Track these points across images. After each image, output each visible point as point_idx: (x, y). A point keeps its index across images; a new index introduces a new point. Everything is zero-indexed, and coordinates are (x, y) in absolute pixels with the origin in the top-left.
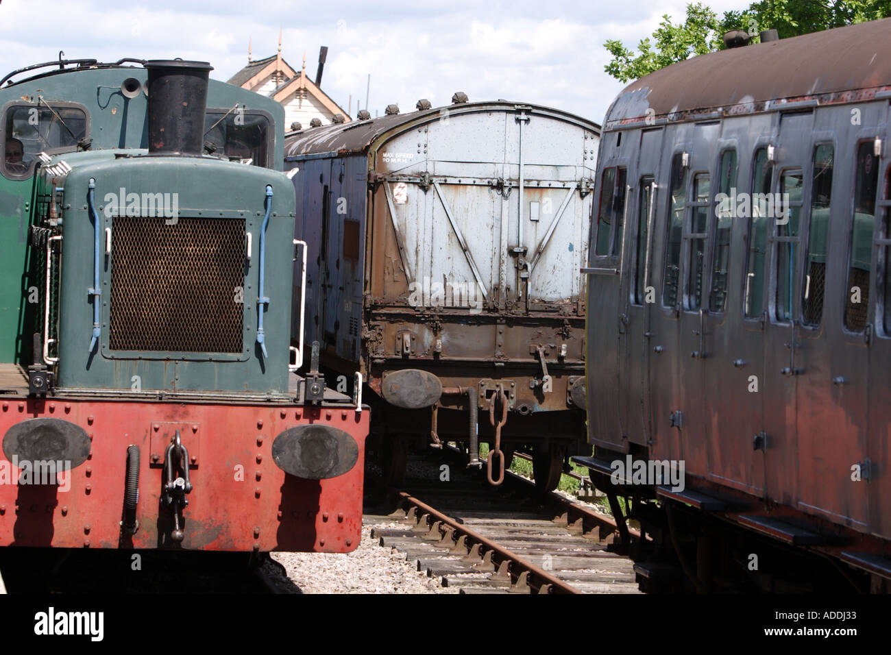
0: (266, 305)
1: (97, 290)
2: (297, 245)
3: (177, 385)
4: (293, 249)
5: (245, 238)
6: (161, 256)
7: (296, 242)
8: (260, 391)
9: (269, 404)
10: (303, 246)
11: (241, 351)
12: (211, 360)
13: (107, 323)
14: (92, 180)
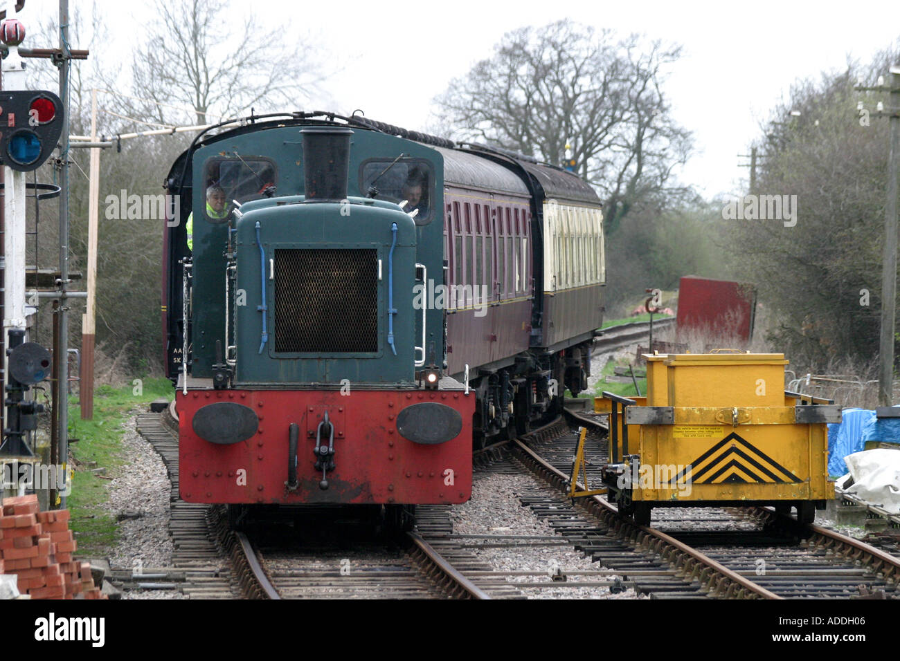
0: (394, 314)
1: (264, 307)
2: (418, 268)
3: (328, 379)
4: (415, 271)
5: (377, 263)
6: (313, 280)
7: (417, 265)
8: (392, 381)
9: (399, 390)
10: (422, 269)
11: (376, 351)
12: (353, 358)
13: (273, 331)
14: (258, 223)
